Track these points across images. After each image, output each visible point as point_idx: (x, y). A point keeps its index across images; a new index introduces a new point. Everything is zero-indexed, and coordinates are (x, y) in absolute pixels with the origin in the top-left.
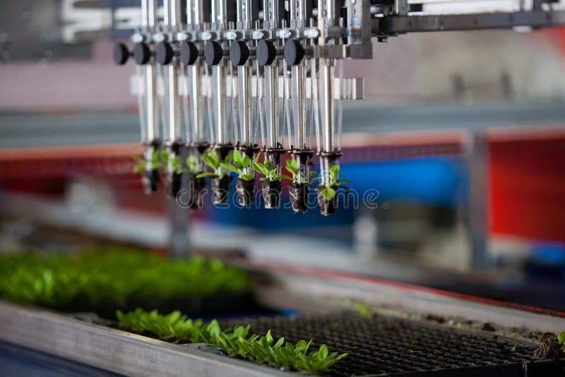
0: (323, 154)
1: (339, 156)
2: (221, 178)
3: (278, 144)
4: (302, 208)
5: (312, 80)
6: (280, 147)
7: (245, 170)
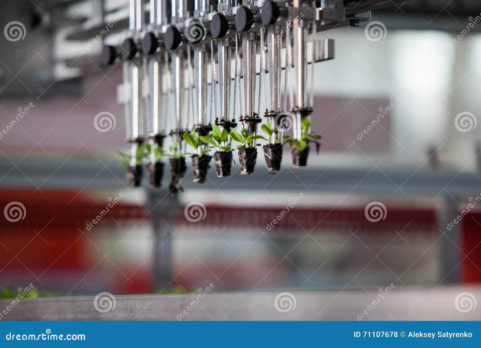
0: (296, 109)
1: (311, 111)
2: (200, 156)
3: (255, 114)
4: (276, 166)
5: (286, 50)
6: (256, 116)
7: (223, 143)
